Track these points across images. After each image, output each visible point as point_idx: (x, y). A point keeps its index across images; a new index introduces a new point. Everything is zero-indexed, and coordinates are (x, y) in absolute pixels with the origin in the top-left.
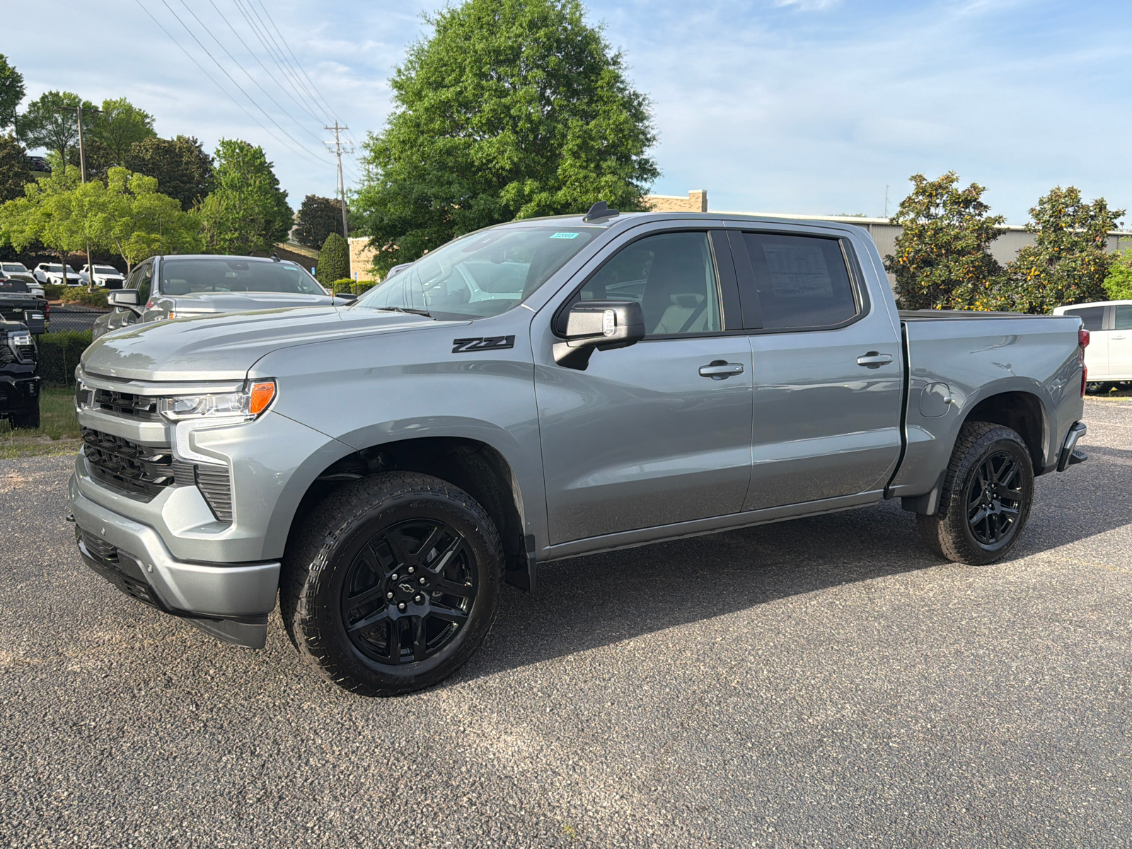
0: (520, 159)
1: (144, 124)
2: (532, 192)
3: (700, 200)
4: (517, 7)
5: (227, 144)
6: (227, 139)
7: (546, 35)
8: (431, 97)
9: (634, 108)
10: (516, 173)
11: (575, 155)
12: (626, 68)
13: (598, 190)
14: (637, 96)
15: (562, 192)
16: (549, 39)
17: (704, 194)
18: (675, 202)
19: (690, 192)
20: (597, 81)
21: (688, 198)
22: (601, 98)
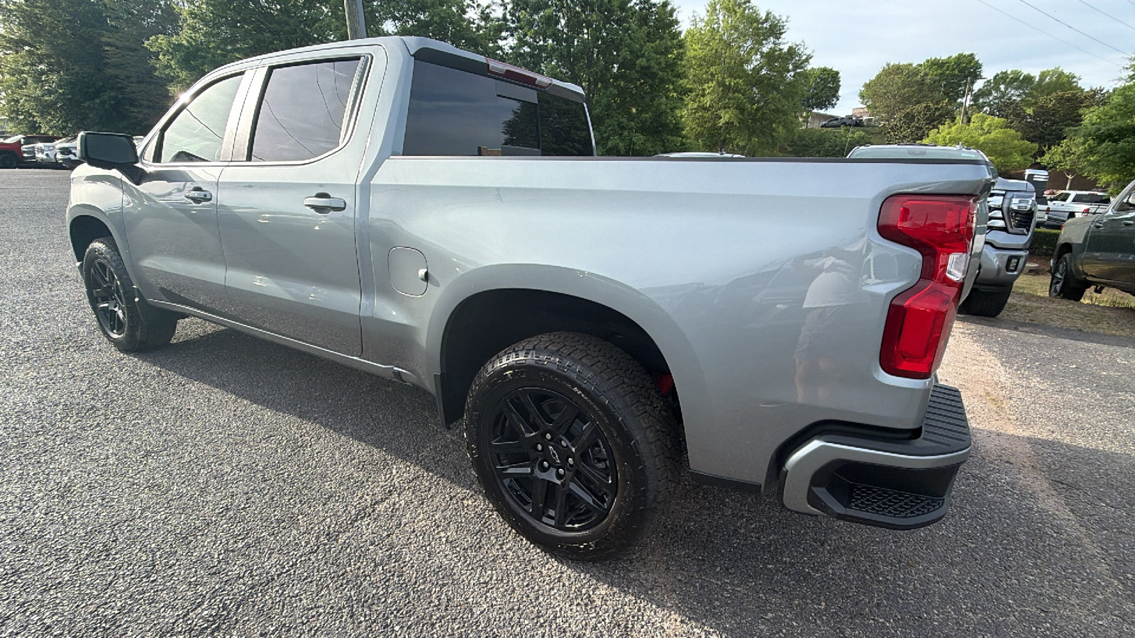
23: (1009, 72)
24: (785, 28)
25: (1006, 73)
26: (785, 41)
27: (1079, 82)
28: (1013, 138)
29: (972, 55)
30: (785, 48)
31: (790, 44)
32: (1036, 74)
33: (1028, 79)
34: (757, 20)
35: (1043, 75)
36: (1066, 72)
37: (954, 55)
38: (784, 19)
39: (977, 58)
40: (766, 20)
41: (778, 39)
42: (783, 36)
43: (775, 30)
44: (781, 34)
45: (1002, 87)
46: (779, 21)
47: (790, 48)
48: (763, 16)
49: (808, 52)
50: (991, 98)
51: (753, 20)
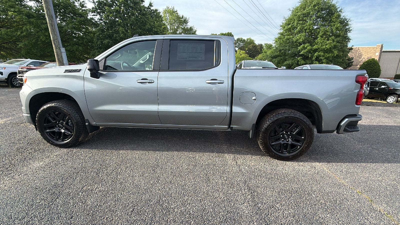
0: (305, 39)
1: (253, 42)
2: (307, 47)
3: (380, 47)
4: (311, 3)
5: (265, 44)
6: (265, 43)
7: (318, 8)
8: (286, 28)
9: (344, 23)
10: (304, 43)
11: (322, 37)
12: (343, 12)
13: (326, 45)
14: (346, 19)
15: (315, 46)
16: (318, 9)
17: (382, 45)
18: (372, 48)
19: (377, 45)
20: (332, 17)
21: (376, 46)
22: (333, 21)
23: (240, 38)
24: (188, 21)
25: (239, 38)
26: (188, 25)
27: (255, 42)
28: (247, 57)
29: (231, 33)
30: (189, 27)
31: (190, 26)
32: (246, 39)
33: (244, 40)
34: (180, 18)
35: (247, 39)
36: (252, 39)
37: (227, 33)
38: (188, 18)
39: (232, 34)
40: (182, 18)
41: (187, 24)
42: (188, 23)
43: (186, 22)
44: (187, 23)
45: (239, 42)
46: (186, 18)
47: (191, 28)
48: (181, 16)
49: (195, 29)
50: (237, 45)
51: (178, 18)
